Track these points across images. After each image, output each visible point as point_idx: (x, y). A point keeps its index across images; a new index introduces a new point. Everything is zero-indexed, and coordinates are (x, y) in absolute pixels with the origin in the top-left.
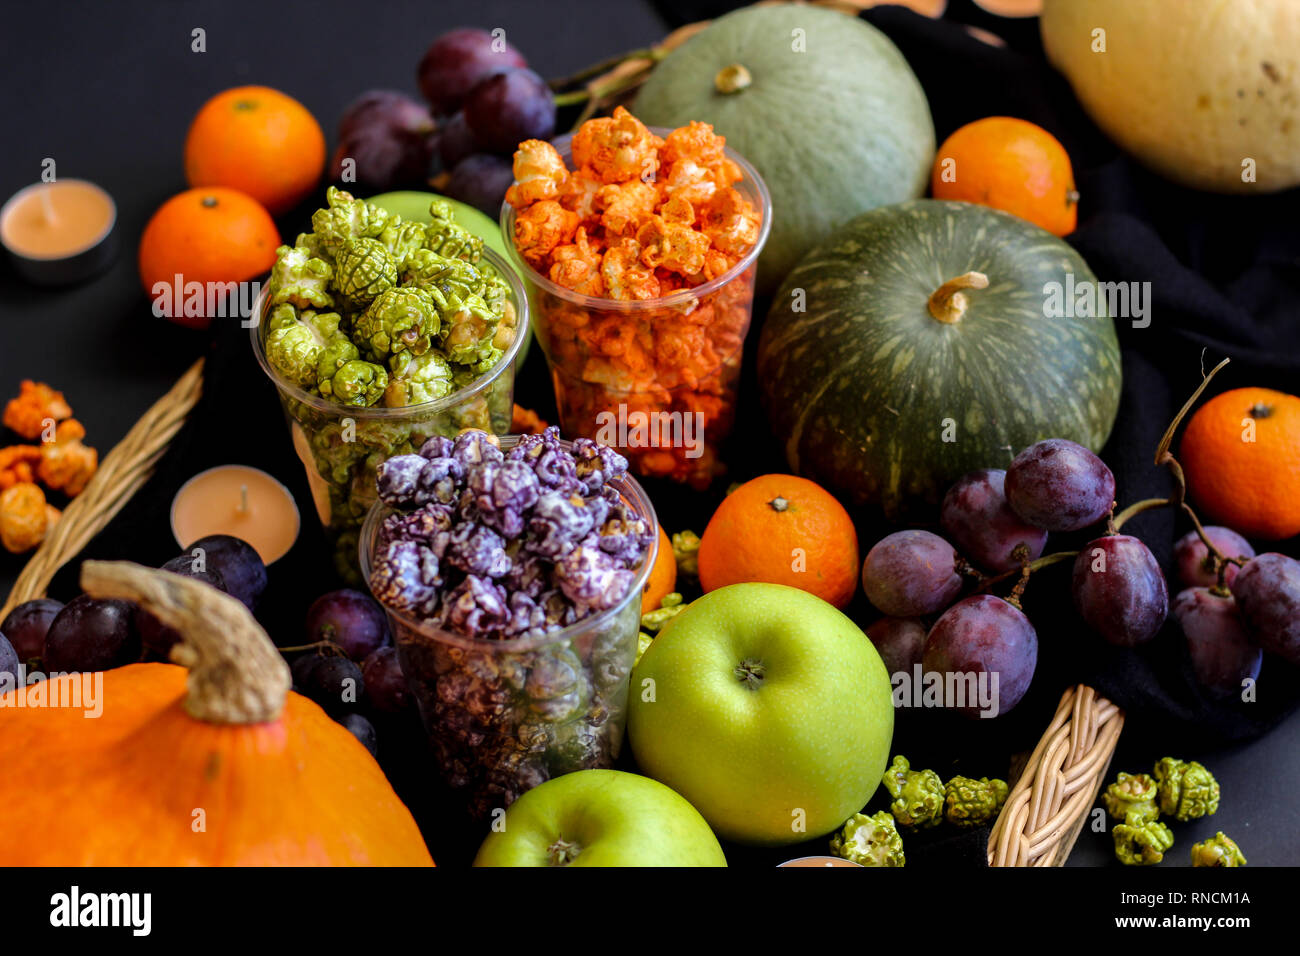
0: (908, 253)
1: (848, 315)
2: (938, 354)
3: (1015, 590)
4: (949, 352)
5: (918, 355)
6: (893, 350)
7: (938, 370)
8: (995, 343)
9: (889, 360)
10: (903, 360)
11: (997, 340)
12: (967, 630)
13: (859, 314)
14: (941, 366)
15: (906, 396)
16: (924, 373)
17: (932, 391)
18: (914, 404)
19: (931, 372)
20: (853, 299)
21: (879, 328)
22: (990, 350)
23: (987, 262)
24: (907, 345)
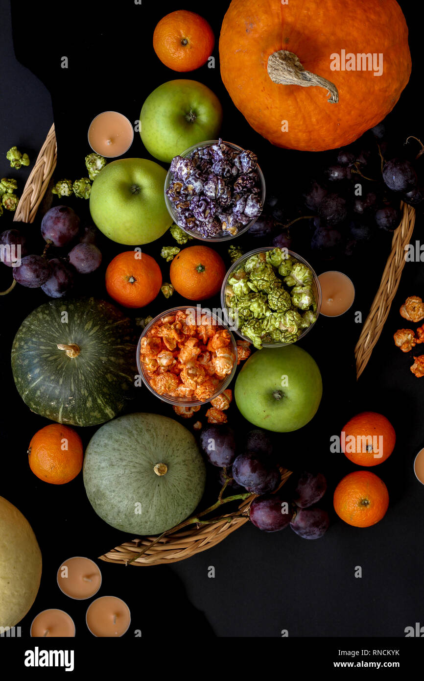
0: (88, 370)
1: (109, 344)
2: (76, 329)
3: (49, 246)
4: (72, 330)
5: (83, 328)
6: (92, 329)
7: (76, 322)
8: (55, 334)
9: (94, 326)
10: (88, 326)
11: (54, 335)
12: (64, 222)
13: (106, 344)
14: (75, 324)
15: (87, 314)
16: (81, 321)
17: (78, 315)
18: (85, 312)
19: (78, 322)
20: (108, 351)
21: (97, 338)
22: (57, 331)
23: (58, 368)
24: (87, 331)
